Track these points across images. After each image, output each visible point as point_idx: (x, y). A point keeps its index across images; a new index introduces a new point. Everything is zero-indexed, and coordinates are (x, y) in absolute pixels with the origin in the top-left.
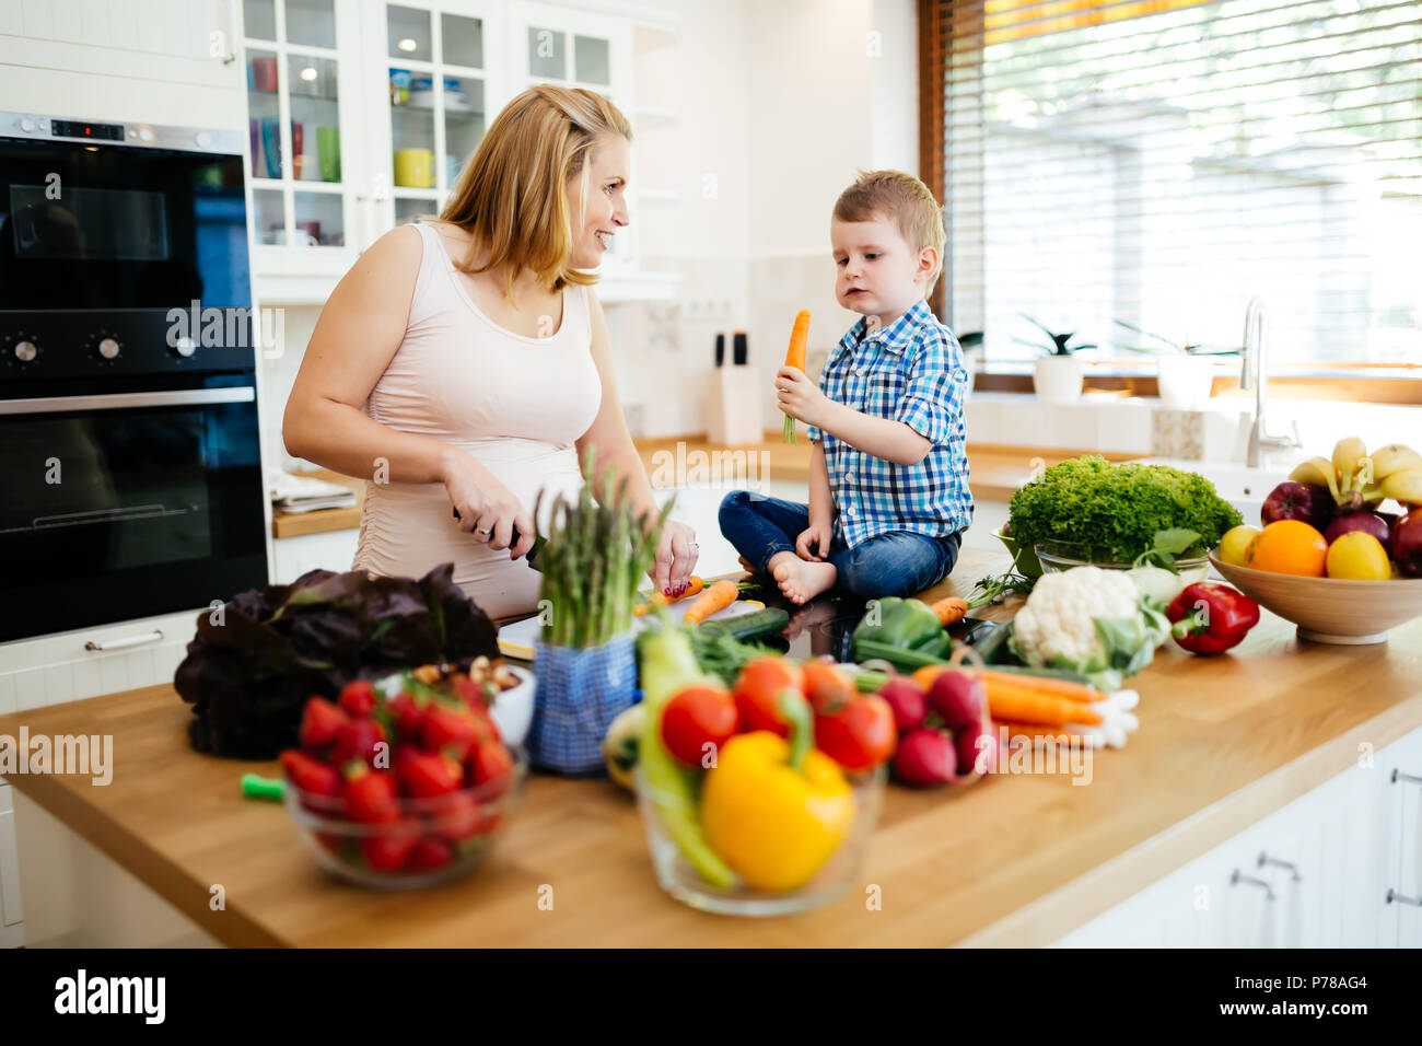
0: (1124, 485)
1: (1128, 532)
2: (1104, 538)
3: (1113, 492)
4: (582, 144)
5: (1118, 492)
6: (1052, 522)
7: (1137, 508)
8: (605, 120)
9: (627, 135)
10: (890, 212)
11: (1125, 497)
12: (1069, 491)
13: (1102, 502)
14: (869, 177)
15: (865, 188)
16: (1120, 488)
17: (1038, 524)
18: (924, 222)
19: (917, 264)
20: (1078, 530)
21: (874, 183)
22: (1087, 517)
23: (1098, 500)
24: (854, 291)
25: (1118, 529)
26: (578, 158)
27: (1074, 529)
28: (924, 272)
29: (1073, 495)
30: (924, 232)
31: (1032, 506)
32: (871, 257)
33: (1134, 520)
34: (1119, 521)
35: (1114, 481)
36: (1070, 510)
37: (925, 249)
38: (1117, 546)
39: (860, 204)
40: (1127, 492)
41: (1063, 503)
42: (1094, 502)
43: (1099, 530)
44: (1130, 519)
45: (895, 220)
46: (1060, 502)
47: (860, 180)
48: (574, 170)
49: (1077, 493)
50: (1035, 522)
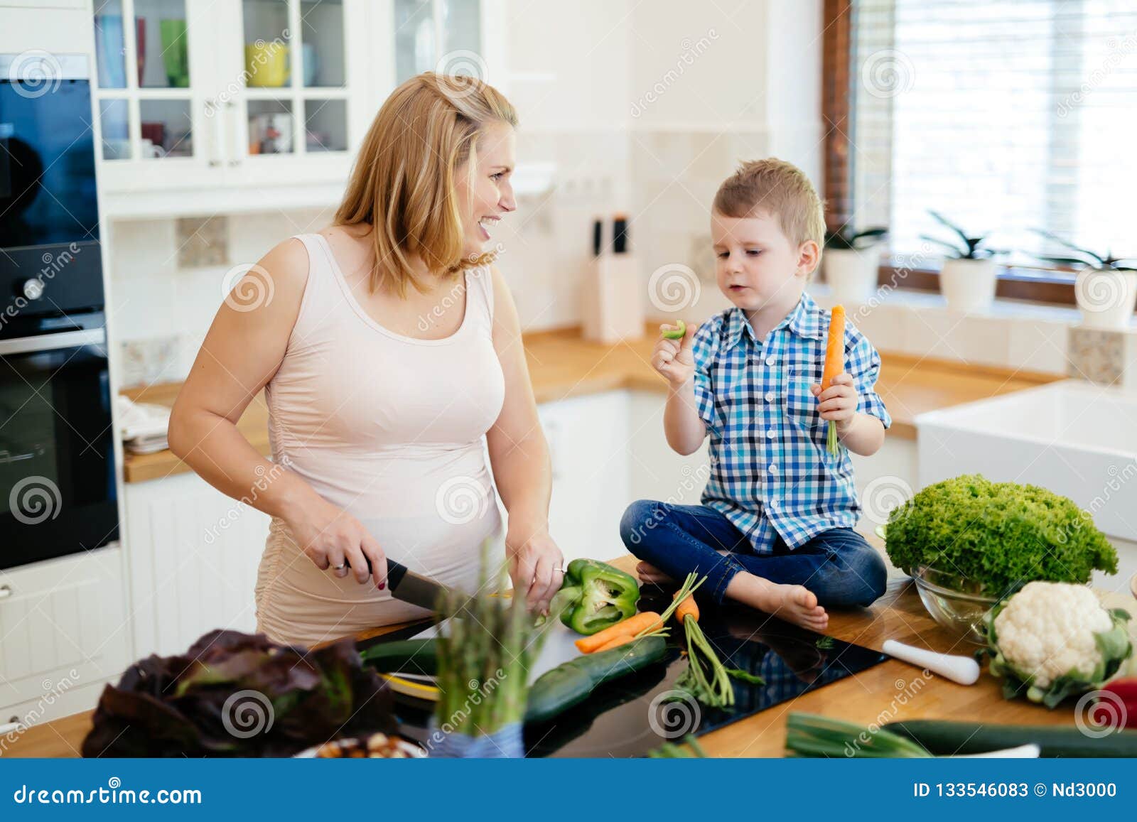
0: (997, 520)
1: (995, 570)
2: (972, 573)
3: (985, 527)
4: (467, 134)
5: (990, 527)
6: (924, 551)
7: (1007, 545)
8: (489, 107)
9: (512, 120)
10: (771, 208)
11: (996, 533)
12: (942, 520)
13: (972, 537)
14: (752, 168)
15: (746, 181)
16: (992, 522)
17: (911, 549)
18: (804, 217)
19: (799, 257)
20: (948, 562)
21: (755, 176)
22: (957, 551)
23: (969, 535)
24: (736, 287)
25: (987, 565)
26: (465, 147)
27: (945, 561)
28: (804, 266)
29: (946, 526)
30: (805, 229)
31: (907, 532)
32: (752, 253)
33: (1002, 558)
34: (988, 558)
35: (987, 514)
36: (942, 542)
37: (806, 244)
38: (986, 582)
39: (741, 199)
40: (998, 528)
41: (936, 534)
42: (965, 536)
43: (968, 565)
44: (999, 557)
45: (776, 216)
46: (932, 532)
47: (742, 172)
48: (461, 160)
49: (951, 523)
50: (908, 547)
